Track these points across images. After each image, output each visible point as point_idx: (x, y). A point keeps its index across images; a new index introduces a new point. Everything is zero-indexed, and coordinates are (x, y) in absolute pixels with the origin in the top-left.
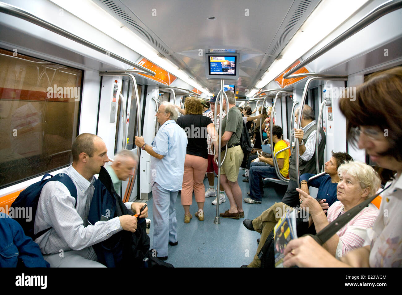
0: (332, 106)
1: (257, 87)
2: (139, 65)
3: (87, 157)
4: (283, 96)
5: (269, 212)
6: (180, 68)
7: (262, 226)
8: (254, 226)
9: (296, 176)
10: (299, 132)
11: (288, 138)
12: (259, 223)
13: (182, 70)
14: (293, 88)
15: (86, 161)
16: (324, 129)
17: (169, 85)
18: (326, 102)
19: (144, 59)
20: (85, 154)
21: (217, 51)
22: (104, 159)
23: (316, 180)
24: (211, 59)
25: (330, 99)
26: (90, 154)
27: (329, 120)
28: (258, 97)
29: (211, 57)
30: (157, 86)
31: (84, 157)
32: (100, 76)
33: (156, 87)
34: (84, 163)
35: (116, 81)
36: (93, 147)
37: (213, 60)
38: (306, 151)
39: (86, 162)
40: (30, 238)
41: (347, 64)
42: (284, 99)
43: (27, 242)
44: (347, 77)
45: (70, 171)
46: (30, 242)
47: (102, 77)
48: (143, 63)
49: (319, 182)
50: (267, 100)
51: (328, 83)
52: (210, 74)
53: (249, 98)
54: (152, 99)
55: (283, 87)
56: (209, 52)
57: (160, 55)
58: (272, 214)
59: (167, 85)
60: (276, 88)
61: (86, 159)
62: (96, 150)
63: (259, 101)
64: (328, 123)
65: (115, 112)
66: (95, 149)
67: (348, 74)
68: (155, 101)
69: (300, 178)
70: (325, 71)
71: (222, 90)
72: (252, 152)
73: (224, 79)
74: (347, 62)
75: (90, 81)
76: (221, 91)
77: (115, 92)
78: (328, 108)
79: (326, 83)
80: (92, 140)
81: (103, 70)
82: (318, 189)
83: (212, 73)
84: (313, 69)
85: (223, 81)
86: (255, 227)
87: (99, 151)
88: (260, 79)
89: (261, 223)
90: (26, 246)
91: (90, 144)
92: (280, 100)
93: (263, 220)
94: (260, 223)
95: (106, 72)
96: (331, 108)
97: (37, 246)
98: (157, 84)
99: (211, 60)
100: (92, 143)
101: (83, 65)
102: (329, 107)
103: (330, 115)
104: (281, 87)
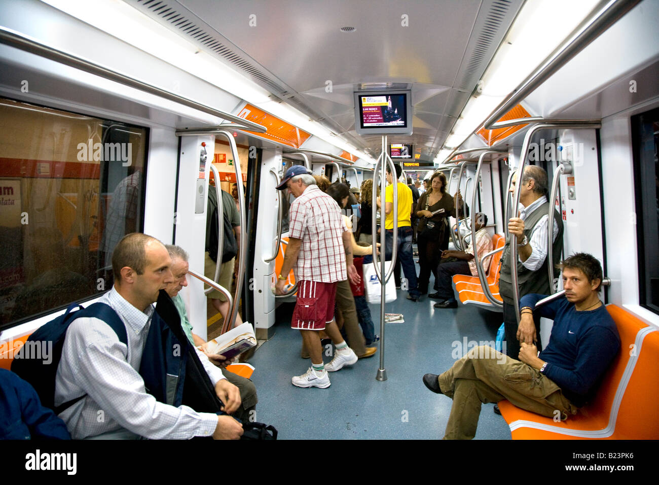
0: (573, 175)
1: (448, 144)
2: (239, 117)
3: (134, 275)
4: (494, 159)
5: (464, 362)
6: (312, 119)
7: (454, 386)
8: (441, 386)
9: (513, 296)
10: (514, 223)
11: (504, 231)
12: (448, 381)
13: (316, 121)
14: (507, 145)
15: (132, 281)
16: (563, 215)
17: (298, 148)
18: (564, 168)
19: (249, 106)
20: (129, 270)
21: (373, 87)
22: (165, 279)
23: (549, 306)
24: (363, 101)
25: (570, 163)
26: (138, 269)
27: (569, 198)
28: (450, 163)
29: (363, 98)
30: (279, 150)
31: (129, 275)
32: (176, 136)
33: (277, 152)
34: (130, 283)
35: (203, 145)
36: (143, 258)
37: (367, 102)
38: (533, 255)
39: (132, 283)
40: (51, 411)
41: (599, 96)
42: (495, 164)
43: (44, 418)
44: (599, 123)
45: (114, 299)
46: (50, 418)
47: (180, 138)
48: (248, 112)
49: (554, 308)
50: (467, 167)
51: (565, 134)
52: (362, 127)
53: (438, 164)
54: (271, 171)
55: (491, 144)
56: (360, 89)
57: (273, 98)
58: (469, 367)
59: (295, 147)
60: (478, 146)
61: (132, 278)
62: (150, 263)
63: (455, 170)
64: (568, 206)
65: (203, 196)
66: (146, 262)
67: (602, 117)
68: (275, 175)
69: (519, 303)
70: (560, 113)
71: (384, 154)
72: (444, 257)
73: (387, 134)
74: (598, 92)
75: (159, 145)
76: (382, 154)
77: (203, 162)
78: (568, 178)
79: (562, 135)
80: (144, 246)
81: (182, 127)
82: (553, 321)
83: (365, 125)
84: (537, 110)
85: (386, 137)
86: (443, 387)
87: (155, 265)
88: (452, 133)
89: (453, 382)
90: (42, 424)
91: (139, 253)
92: (488, 166)
93: (454, 377)
94: (451, 381)
95: (187, 130)
96: (573, 178)
97: (64, 425)
98: (278, 147)
99: (363, 103)
100: (142, 252)
101: (147, 120)
102: (569, 175)
103: (572, 190)
104: (487, 144)
